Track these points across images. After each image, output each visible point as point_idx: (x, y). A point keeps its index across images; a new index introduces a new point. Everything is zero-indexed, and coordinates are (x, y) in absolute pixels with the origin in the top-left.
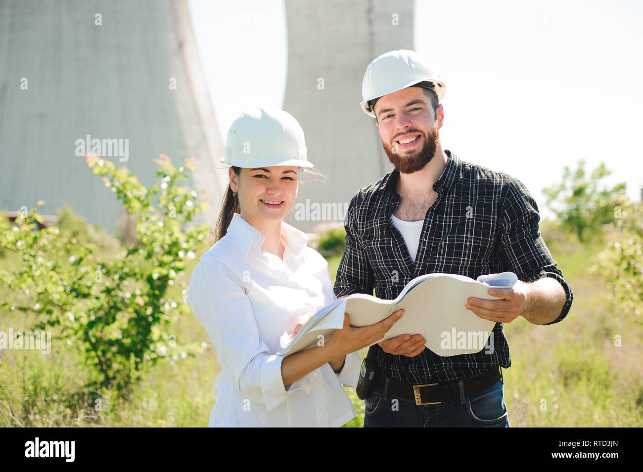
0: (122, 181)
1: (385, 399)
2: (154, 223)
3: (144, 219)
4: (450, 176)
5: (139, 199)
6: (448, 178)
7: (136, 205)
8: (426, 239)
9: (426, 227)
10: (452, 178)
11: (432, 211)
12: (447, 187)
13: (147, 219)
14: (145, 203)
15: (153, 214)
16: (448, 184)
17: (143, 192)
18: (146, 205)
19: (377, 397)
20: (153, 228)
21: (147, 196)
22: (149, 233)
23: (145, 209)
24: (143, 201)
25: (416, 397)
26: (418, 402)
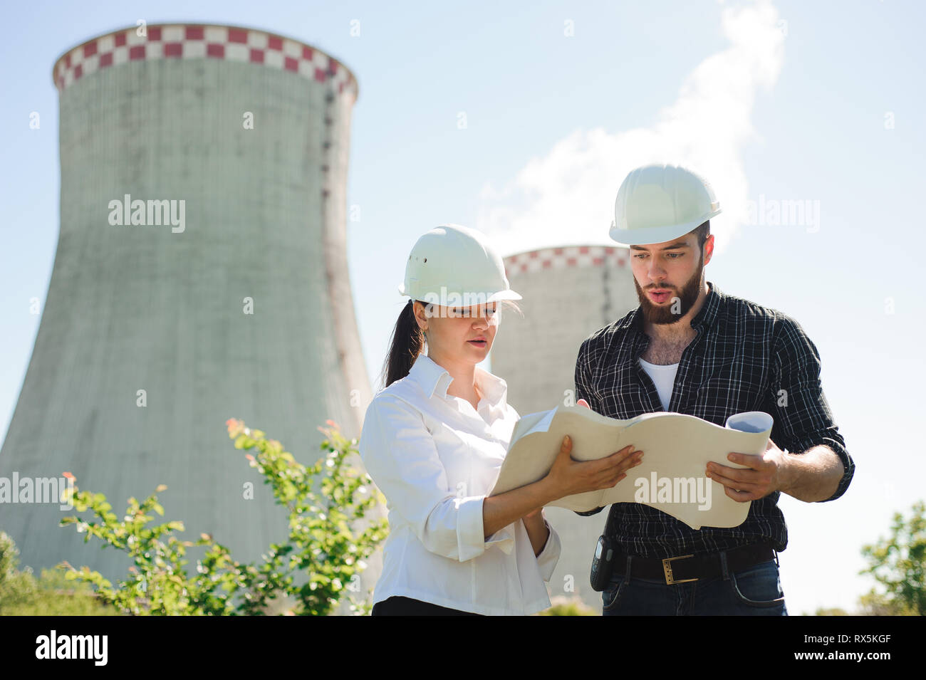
0: (273, 458)
1: (627, 583)
2: (314, 516)
3: (300, 510)
4: (712, 310)
5: (294, 482)
6: (709, 313)
7: (291, 491)
8: (682, 384)
9: (682, 369)
10: (714, 313)
11: (690, 352)
12: (708, 323)
13: (304, 510)
14: (303, 486)
15: (313, 503)
16: (709, 320)
17: (298, 472)
18: (305, 490)
20: (312, 523)
21: (306, 477)
22: (306, 530)
23: (302, 496)
24: (300, 484)
25: (666, 574)
26: (669, 580)
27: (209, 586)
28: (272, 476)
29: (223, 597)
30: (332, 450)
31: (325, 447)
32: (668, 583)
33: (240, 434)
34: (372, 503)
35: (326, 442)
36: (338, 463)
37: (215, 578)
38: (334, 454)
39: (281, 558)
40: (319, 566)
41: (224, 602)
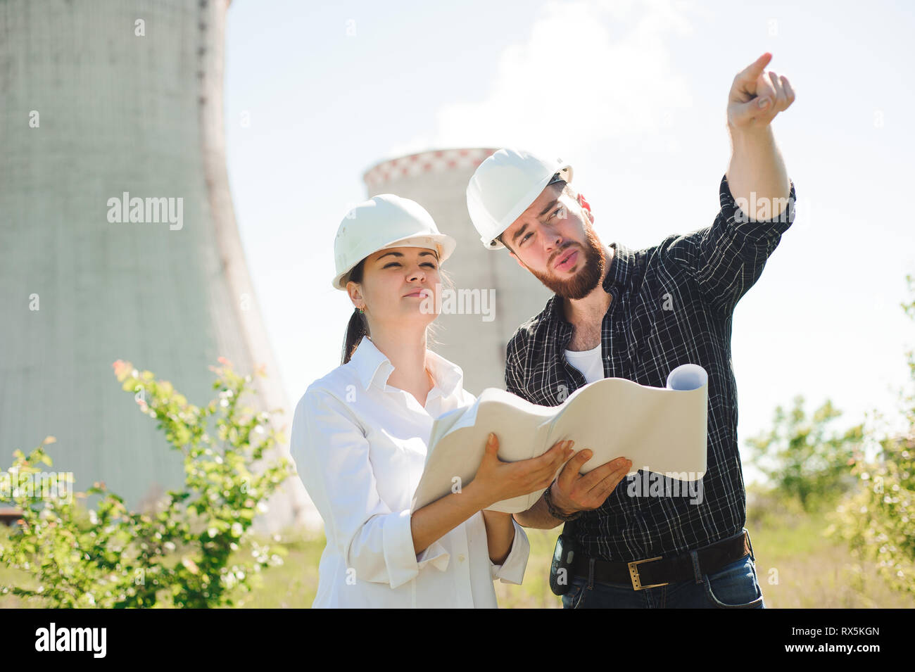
0: (164, 401)
1: (590, 588)
2: (210, 459)
3: (194, 454)
5: (187, 426)
6: (619, 271)
7: (184, 434)
9: (606, 342)
11: (609, 320)
13: (200, 453)
14: (196, 430)
15: (209, 446)
16: (620, 278)
17: (190, 415)
18: (199, 433)
19: (579, 589)
20: (208, 466)
21: (199, 419)
22: (202, 474)
23: (197, 439)
24: (194, 427)
25: (633, 579)
26: (636, 586)
27: (102, 538)
28: (164, 419)
29: (118, 549)
30: (225, 390)
31: (217, 387)
32: (636, 589)
33: (129, 377)
34: (271, 443)
35: (218, 381)
36: (233, 403)
37: (108, 530)
38: (229, 393)
39: (177, 506)
40: (218, 512)
41: (118, 554)
